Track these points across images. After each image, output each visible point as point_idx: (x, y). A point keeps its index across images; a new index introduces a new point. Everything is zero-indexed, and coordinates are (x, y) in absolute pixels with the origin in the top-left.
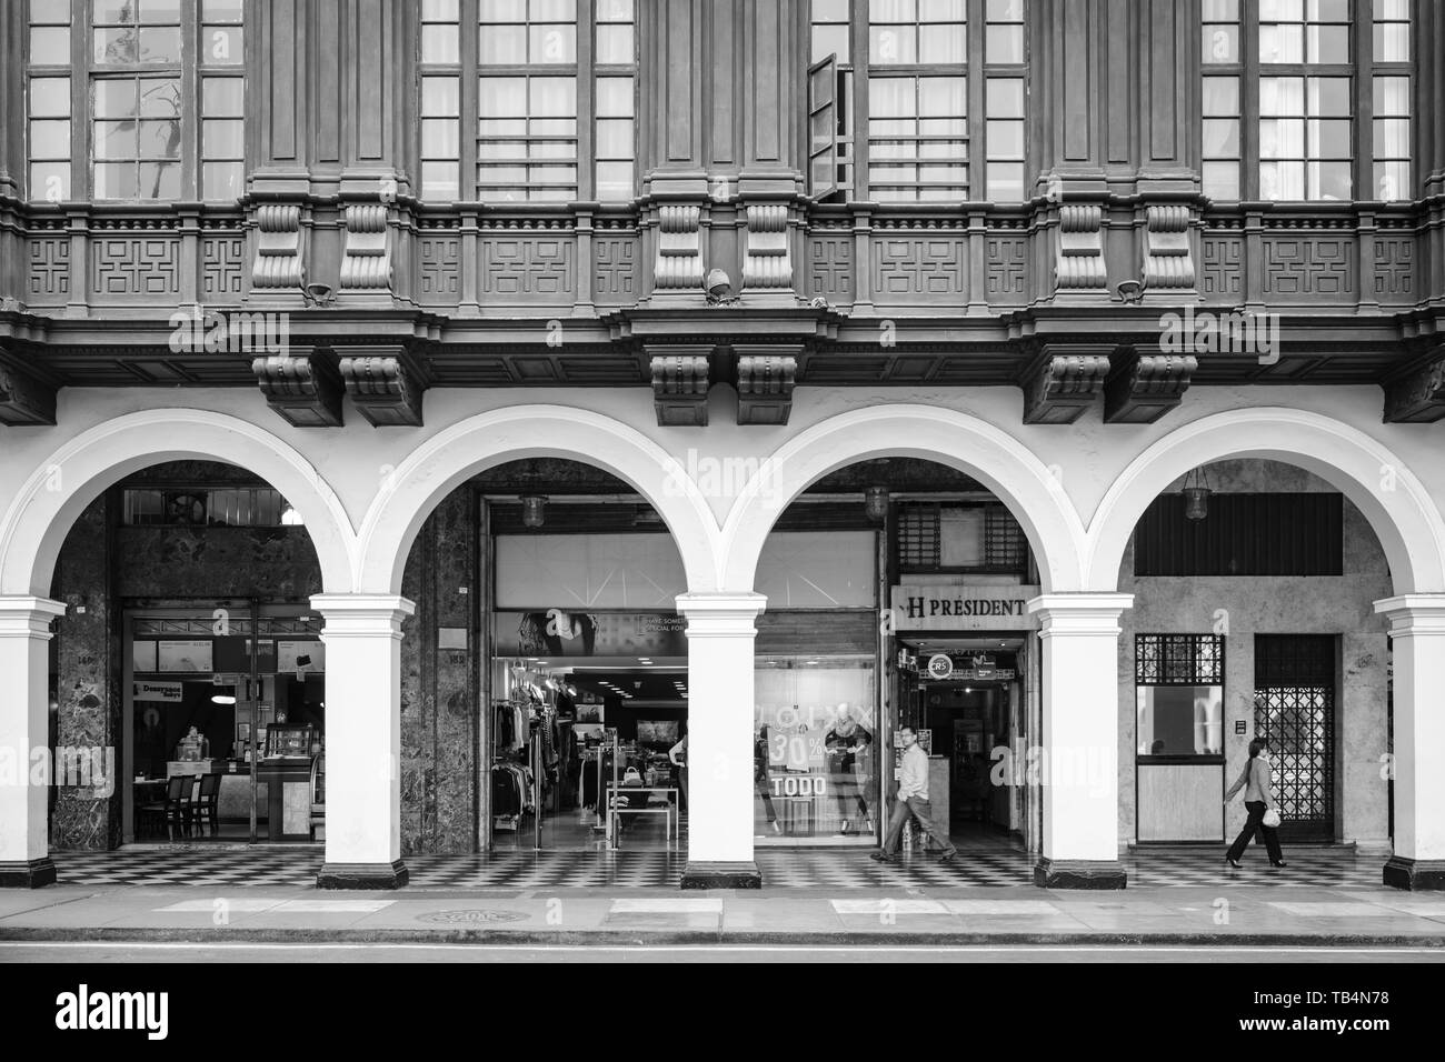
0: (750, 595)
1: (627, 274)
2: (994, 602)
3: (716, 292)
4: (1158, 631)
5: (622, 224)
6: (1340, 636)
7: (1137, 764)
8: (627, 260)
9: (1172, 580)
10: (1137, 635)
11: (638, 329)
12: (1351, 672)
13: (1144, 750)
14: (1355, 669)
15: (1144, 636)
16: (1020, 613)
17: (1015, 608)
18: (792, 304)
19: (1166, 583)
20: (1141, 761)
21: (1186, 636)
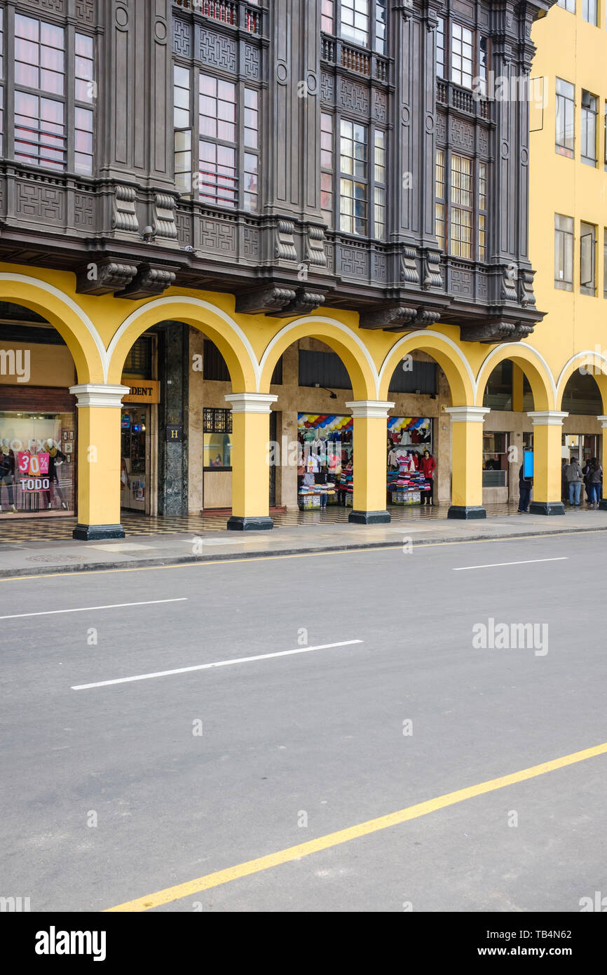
0: (118, 386)
1: (90, 215)
2: (138, 388)
3: (146, 236)
4: (213, 407)
5: (87, 188)
6: (281, 412)
7: (204, 471)
8: (90, 208)
9: (218, 382)
10: (204, 408)
11: (108, 248)
12: (285, 429)
13: (207, 464)
14: (286, 428)
15: (207, 409)
16: (150, 395)
17: (148, 391)
18: (177, 247)
19: (216, 384)
20: (205, 469)
21: (223, 409)
